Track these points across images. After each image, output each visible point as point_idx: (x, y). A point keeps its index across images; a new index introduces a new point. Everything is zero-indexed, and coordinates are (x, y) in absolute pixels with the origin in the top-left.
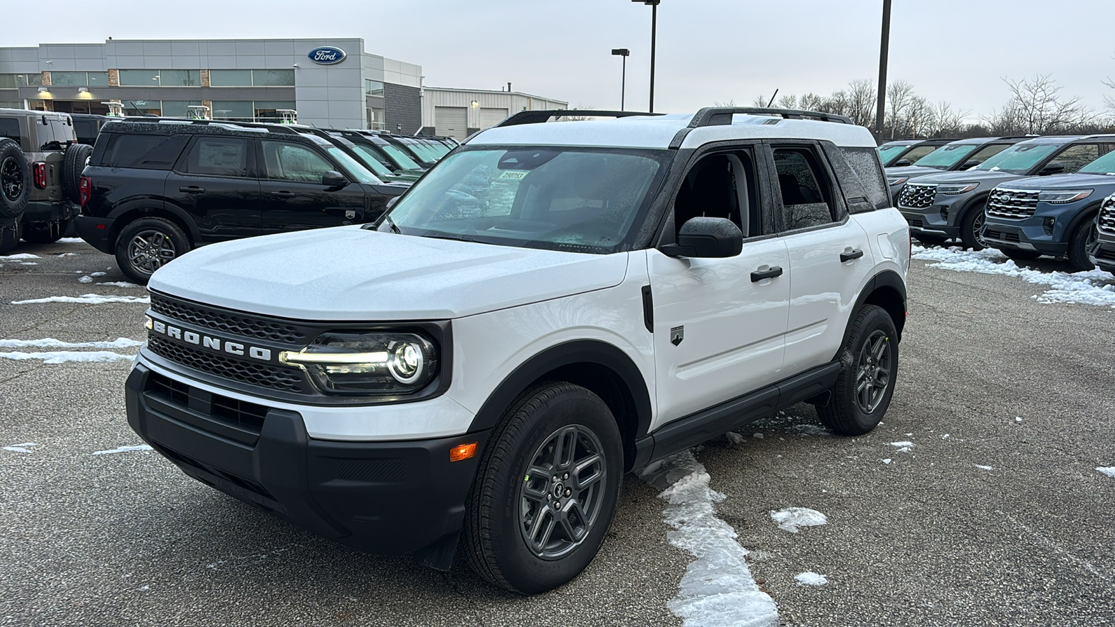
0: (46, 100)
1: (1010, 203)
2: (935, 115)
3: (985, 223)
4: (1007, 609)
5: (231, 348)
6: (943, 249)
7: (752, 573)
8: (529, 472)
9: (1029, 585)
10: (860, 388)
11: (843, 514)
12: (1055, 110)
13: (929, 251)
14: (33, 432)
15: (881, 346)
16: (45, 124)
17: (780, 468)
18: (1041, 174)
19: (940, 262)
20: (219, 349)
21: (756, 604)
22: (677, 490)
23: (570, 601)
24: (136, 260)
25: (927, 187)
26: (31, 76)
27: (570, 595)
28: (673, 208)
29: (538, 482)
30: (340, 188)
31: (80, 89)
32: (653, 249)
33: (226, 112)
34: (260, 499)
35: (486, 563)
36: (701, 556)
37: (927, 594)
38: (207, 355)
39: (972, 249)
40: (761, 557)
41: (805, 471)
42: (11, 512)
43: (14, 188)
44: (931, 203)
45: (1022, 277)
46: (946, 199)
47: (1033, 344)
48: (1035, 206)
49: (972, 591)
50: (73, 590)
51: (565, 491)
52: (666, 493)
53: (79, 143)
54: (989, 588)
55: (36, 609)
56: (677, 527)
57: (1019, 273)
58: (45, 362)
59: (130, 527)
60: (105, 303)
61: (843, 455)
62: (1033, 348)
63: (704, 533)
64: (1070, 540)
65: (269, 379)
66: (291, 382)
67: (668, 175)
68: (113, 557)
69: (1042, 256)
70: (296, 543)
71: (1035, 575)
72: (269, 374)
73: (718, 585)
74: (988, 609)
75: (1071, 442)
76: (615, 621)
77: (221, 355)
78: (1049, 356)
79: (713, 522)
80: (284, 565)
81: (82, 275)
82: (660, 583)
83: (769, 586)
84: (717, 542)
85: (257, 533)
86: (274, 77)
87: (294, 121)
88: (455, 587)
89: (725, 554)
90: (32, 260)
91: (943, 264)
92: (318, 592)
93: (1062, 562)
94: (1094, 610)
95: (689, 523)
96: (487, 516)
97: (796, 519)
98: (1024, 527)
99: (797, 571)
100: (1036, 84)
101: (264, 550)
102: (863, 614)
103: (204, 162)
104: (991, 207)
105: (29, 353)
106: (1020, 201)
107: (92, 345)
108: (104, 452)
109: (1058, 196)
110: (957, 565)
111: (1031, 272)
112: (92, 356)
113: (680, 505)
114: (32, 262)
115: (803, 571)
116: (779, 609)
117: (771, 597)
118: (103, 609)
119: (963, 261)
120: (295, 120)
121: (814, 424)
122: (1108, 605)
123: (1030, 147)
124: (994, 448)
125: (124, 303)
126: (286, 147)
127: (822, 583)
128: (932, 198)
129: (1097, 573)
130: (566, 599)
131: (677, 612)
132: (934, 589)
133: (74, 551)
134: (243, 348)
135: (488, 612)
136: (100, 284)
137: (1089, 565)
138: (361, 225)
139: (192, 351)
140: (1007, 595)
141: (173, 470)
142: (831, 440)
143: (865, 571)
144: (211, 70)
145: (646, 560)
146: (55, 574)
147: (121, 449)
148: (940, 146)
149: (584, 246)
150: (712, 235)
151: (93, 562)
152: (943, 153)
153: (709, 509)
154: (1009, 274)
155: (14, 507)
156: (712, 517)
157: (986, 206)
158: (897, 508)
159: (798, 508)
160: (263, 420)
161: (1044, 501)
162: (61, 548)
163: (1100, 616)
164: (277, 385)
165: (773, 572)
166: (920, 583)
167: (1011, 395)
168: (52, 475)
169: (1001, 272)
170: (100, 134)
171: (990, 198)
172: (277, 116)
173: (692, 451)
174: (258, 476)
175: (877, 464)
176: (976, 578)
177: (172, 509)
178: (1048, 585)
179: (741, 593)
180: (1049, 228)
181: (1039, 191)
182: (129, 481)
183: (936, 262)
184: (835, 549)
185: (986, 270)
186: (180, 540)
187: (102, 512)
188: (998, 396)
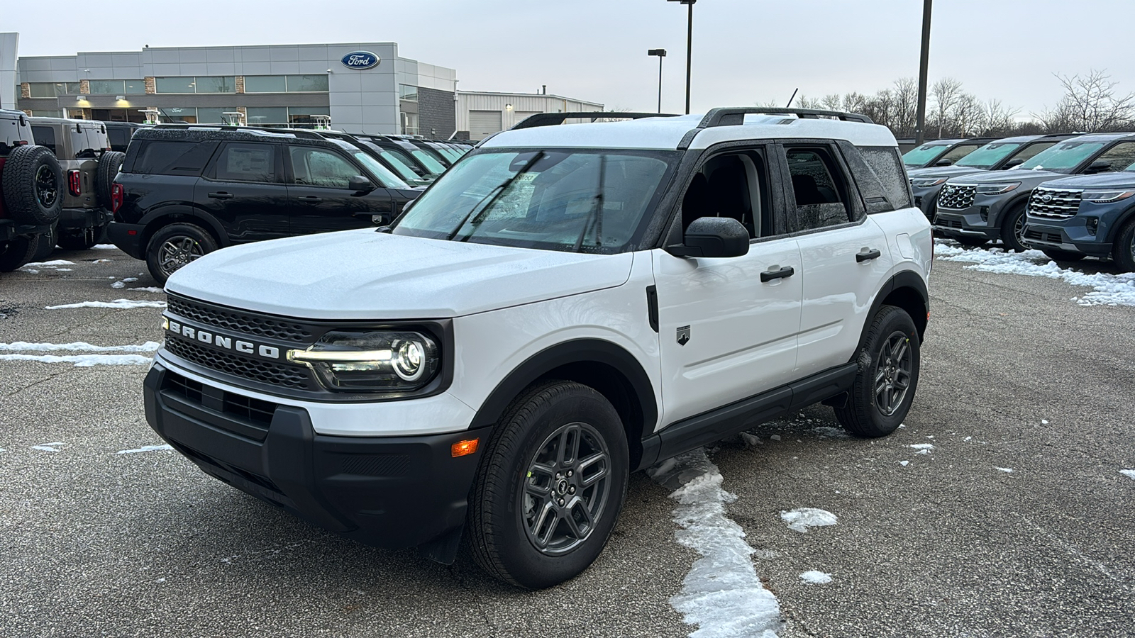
0: (85, 109)
1: (1052, 202)
2: (985, 113)
3: (1026, 224)
4: (1012, 608)
5: (241, 347)
6: (984, 251)
7: (757, 571)
8: (532, 468)
9: (1037, 585)
10: (878, 390)
11: (855, 515)
12: (1110, 107)
13: (968, 253)
14: (62, 432)
15: (901, 347)
16: (79, 131)
17: (794, 470)
18: (1087, 173)
19: (978, 264)
20: (230, 348)
21: (758, 601)
22: (688, 490)
23: (574, 596)
24: (166, 266)
25: (966, 187)
26: (70, 84)
27: (573, 590)
28: (680, 208)
29: (542, 479)
30: (366, 193)
31: (117, 98)
32: (659, 249)
33: (261, 119)
34: (271, 494)
35: (489, 557)
36: (707, 554)
37: (932, 593)
38: (219, 354)
39: (1013, 250)
40: (767, 555)
41: (819, 472)
42: (37, 508)
43: (48, 195)
44: (970, 203)
45: (1063, 279)
46: (986, 199)
47: (1068, 346)
48: (1078, 205)
49: (978, 590)
50: (93, 582)
51: (570, 488)
52: (678, 493)
53: (113, 151)
54: (996, 588)
55: (56, 599)
56: (685, 526)
57: (1061, 275)
58: (75, 365)
59: (150, 522)
60: (136, 308)
61: (860, 457)
62: (1068, 351)
63: (712, 532)
64: (1085, 542)
65: (278, 376)
66: (298, 380)
67: (676, 175)
68: (132, 551)
69: (1087, 257)
70: (308, 539)
71: (1044, 576)
72: (278, 372)
73: (722, 582)
74: (993, 608)
75: (1097, 444)
76: (616, 616)
77: (232, 354)
78: (1084, 359)
79: (722, 522)
80: (296, 560)
81: (114, 281)
82: (664, 580)
83: (773, 583)
84: (724, 541)
85: (271, 529)
86: (309, 82)
87: (328, 127)
88: (461, 582)
89: (731, 552)
90: (66, 266)
91: (981, 266)
92: (327, 586)
93: (1073, 563)
94: (1101, 610)
95: (698, 522)
96: (490, 511)
97: (806, 519)
98: (1038, 528)
99: (802, 570)
100: (1090, 79)
101: (277, 545)
102: (865, 611)
103: (232, 168)
104: (1033, 207)
105: (61, 356)
106: (1062, 201)
107: (122, 349)
108: (129, 451)
109: (1102, 195)
110: (966, 565)
111: (1074, 273)
112: (121, 360)
113: (690, 505)
114: (67, 268)
115: (808, 570)
116: (781, 606)
117: (774, 594)
118: (121, 599)
119: (1003, 263)
120: (329, 125)
121: (834, 426)
122: (1116, 605)
123: (1075, 145)
124: (1016, 451)
125: (154, 308)
126: (314, 152)
127: (827, 581)
128: (972, 199)
129: (1109, 575)
130: (569, 595)
131: (678, 608)
132: (940, 588)
133: (96, 545)
134: (252, 347)
135: (491, 606)
136: (131, 289)
137: (1101, 566)
138: (376, 228)
139: (205, 350)
140: (1013, 594)
141: (193, 469)
142: (849, 442)
143: (871, 571)
144: (245, 76)
145: (652, 558)
146: (77, 566)
147: (145, 448)
148: (983, 145)
149: (591, 247)
150: (719, 234)
151: (113, 555)
152: (985, 152)
153: (719, 508)
154: (1050, 275)
155: (40, 503)
156: (722, 517)
157: (1027, 206)
158: (910, 510)
159: (809, 509)
160: (272, 416)
161: (1062, 503)
162: (83, 542)
163: (1107, 615)
164: (285, 382)
165: (778, 570)
166: (926, 582)
167: (1040, 397)
168: (77, 473)
169: (1042, 274)
170: (131, 141)
171: (1032, 198)
172: (311, 122)
173: (707, 453)
174: (267, 471)
175: (894, 466)
176: (983, 578)
177: (191, 506)
178: (1057, 585)
179: (744, 590)
180: (1092, 228)
181: (1082, 190)
182: (151, 479)
183: (974, 264)
184: (843, 549)
185: (1027, 272)
186: (197, 535)
187: (124, 508)
188: (1026, 399)
